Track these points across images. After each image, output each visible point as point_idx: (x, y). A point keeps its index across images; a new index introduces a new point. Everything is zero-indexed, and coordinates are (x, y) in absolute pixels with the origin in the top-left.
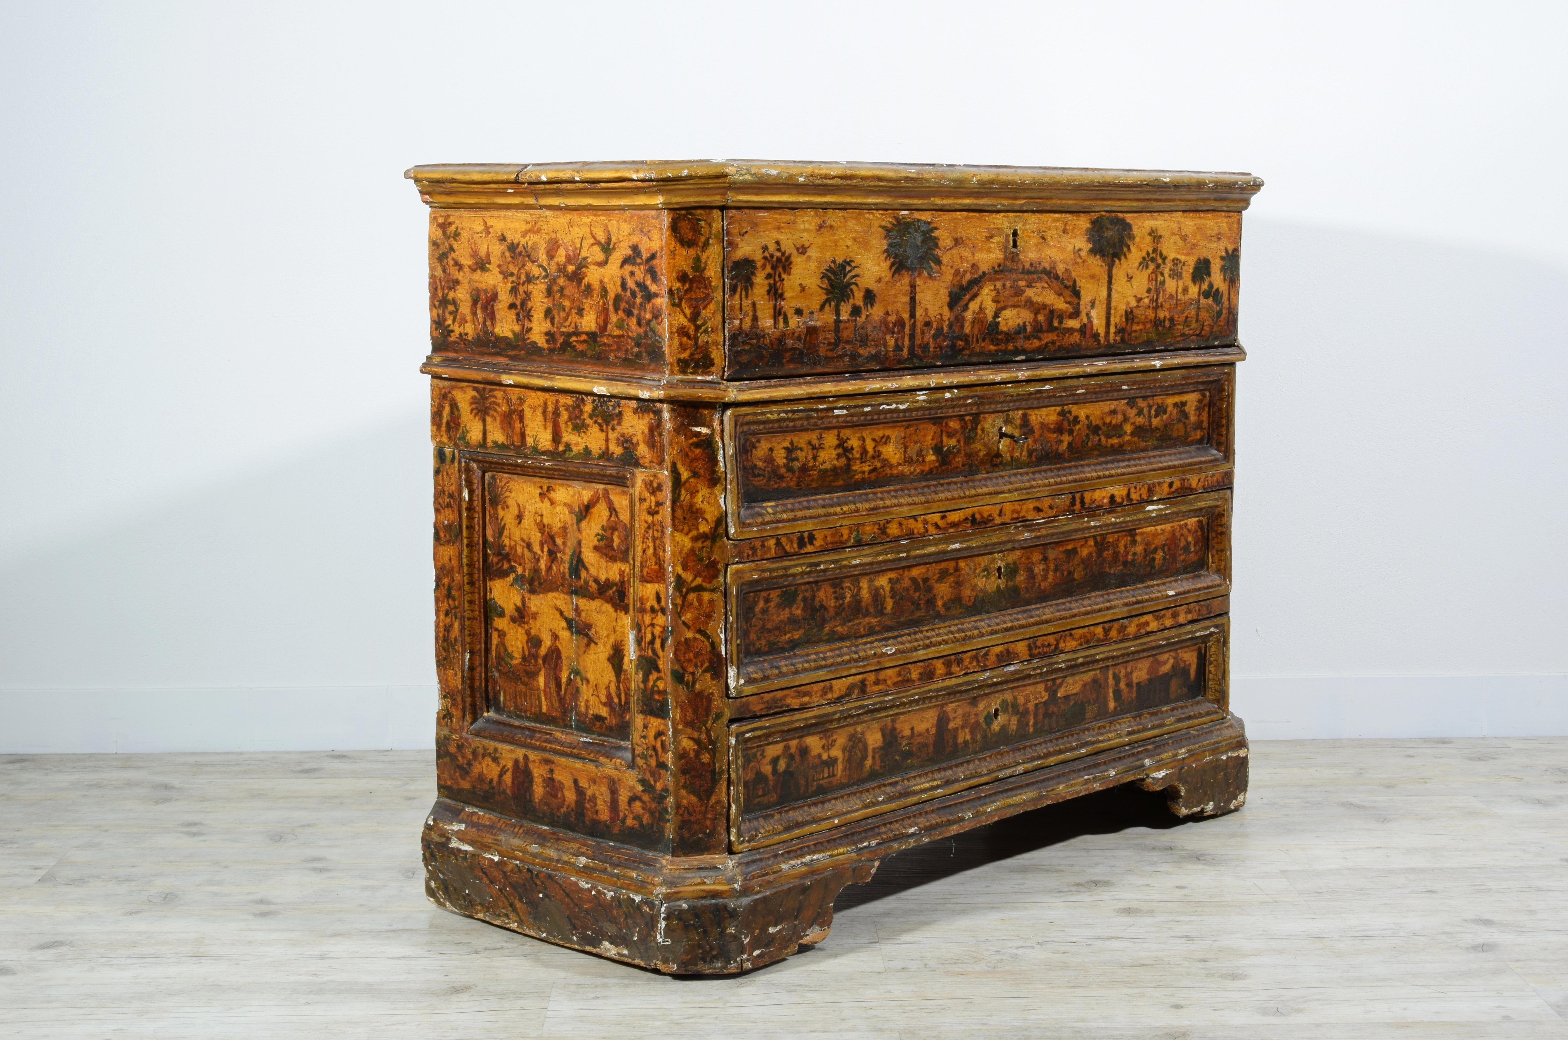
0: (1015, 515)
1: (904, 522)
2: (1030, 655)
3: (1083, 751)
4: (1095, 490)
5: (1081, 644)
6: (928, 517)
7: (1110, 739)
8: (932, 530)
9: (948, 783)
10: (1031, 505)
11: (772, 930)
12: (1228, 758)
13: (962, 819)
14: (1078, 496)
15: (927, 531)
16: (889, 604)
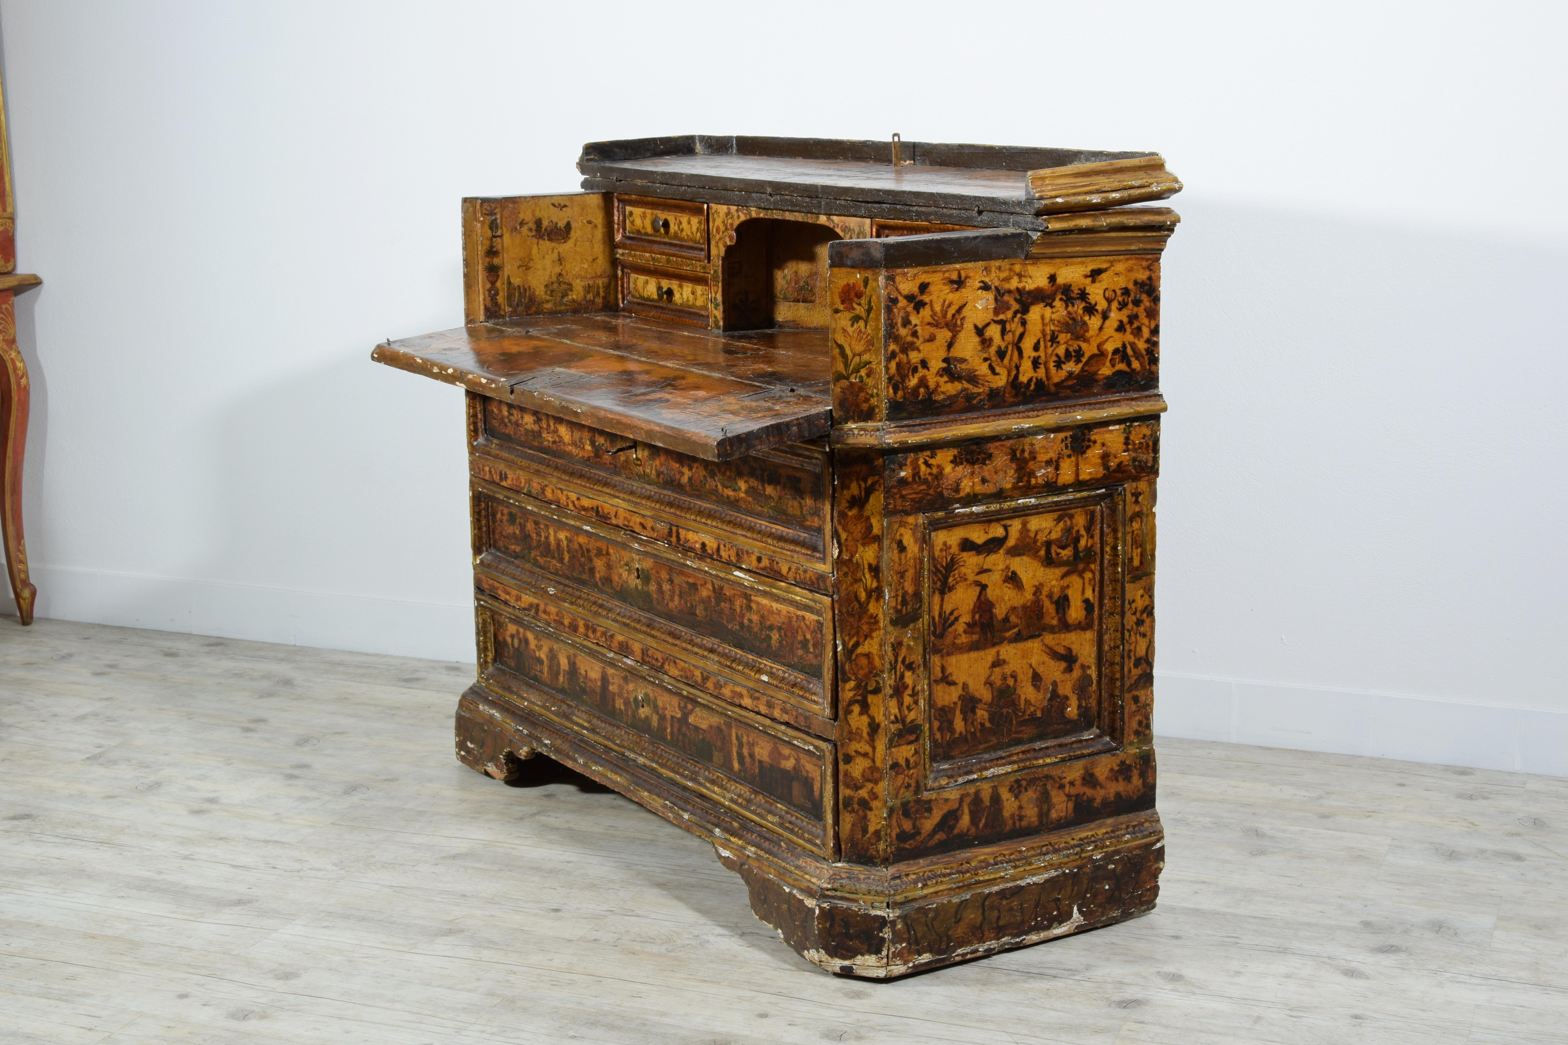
0: (626, 523)
1: (555, 491)
2: (643, 659)
3: (690, 784)
4: (689, 530)
5: (681, 676)
6: (570, 494)
7: (715, 793)
8: (571, 507)
9: (593, 730)
10: (639, 520)
11: (469, 744)
12: (790, 893)
13: (575, 760)
14: (674, 529)
15: (568, 505)
16: (567, 557)
